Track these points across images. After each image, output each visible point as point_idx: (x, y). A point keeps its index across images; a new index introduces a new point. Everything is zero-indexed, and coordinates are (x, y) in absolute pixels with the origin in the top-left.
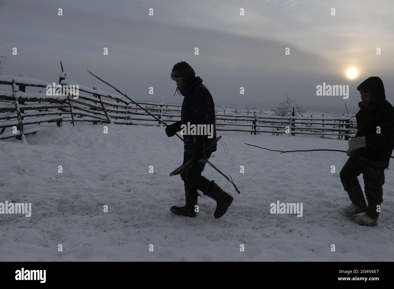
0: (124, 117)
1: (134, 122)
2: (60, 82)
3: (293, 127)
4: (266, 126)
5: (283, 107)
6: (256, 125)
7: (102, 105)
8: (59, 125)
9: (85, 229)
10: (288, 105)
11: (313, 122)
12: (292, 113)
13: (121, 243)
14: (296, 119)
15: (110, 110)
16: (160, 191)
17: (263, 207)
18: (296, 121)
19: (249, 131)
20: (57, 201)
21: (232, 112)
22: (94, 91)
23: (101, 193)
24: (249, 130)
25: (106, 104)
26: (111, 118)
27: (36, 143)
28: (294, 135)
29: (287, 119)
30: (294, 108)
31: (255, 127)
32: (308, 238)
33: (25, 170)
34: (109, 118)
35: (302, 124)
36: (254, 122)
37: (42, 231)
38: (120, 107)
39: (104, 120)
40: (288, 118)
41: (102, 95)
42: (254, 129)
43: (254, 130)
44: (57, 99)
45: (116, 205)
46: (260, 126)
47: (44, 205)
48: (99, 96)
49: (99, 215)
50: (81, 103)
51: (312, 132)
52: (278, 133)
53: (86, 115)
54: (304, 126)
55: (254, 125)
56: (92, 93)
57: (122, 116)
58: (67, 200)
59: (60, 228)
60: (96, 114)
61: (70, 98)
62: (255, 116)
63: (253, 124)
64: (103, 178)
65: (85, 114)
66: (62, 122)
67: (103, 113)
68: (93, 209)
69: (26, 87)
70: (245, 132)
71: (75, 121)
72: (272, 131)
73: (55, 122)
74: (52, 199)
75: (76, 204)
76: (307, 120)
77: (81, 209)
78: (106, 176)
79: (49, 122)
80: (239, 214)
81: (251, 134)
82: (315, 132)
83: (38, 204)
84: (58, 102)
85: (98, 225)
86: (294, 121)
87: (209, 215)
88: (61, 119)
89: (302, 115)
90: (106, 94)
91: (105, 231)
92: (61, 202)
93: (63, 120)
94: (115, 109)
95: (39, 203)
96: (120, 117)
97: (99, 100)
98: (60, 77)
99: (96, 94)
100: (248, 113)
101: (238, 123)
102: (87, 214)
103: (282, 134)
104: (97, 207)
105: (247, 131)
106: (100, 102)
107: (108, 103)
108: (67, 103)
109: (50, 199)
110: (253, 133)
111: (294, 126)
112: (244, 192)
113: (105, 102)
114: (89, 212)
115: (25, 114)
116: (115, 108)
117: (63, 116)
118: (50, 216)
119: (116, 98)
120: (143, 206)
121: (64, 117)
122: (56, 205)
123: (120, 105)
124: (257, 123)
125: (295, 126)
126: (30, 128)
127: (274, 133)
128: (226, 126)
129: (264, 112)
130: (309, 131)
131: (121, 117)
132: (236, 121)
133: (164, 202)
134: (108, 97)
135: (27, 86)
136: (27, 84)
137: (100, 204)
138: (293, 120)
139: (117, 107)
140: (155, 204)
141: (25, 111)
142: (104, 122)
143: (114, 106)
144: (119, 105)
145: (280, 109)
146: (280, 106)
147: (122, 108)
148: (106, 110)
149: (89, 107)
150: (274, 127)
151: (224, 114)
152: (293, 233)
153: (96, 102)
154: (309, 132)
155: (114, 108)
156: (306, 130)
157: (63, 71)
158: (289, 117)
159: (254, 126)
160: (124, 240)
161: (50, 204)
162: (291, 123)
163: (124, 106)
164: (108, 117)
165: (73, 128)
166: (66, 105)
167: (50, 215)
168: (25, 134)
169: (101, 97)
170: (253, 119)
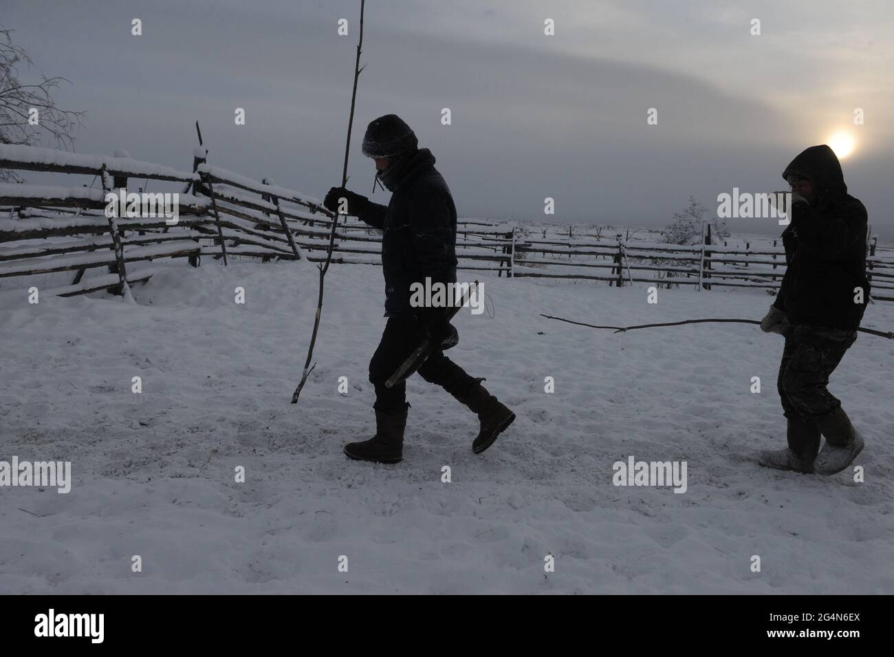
0: (324, 246)
1: (346, 256)
2: (195, 168)
3: (707, 270)
4: (643, 266)
5: (683, 223)
6: (621, 264)
7: (282, 220)
8: (193, 263)
9: (308, 481)
10: (694, 219)
11: (751, 258)
12: (704, 238)
13: (388, 512)
14: (715, 252)
15: (296, 230)
16: (443, 405)
17: (672, 443)
18: (714, 256)
19: (606, 279)
20: (234, 424)
21: (558, 234)
22: (265, 188)
23: (323, 409)
24: (604, 277)
25: (289, 216)
26: (302, 248)
27: (151, 302)
28: (710, 289)
29: (694, 252)
30: (709, 226)
31: (619, 269)
32: (782, 509)
33: (151, 360)
34: (298, 247)
35: (725, 264)
36: (618, 258)
37: (223, 484)
38: (318, 223)
39: (284, 251)
40: (696, 250)
41: (280, 197)
42: (618, 273)
43: (616, 276)
44: (190, 205)
45: (358, 433)
46: (631, 268)
47: (208, 433)
48: (275, 199)
49: (328, 453)
50: (239, 213)
51: (749, 283)
52: (669, 283)
53: (248, 241)
54: (729, 268)
55: (617, 264)
56: (261, 193)
57: (322, 244)
58: (255, 422)
59: (256, 478)
60: (268, 238)
61: (217, 204)
62: (621, 245)
63: (615, 262)
64: (317, 377)
65: (246, 239)
66: (201, 256)
67: (284, 237)
68: (312, 440)
69: (128, 178)
70: (595, 281)
71: (228, 253)
72: (657, 279)
73: (186, 255)
74: (222, 420)
75: (274, 430)
76: (736, 253)
77: (287, 441)
78: (322, 373)
79: (174, 255)
80: (622, 456)
81: (611, 285)
82: (754, 281)
83: (196, 430)
84: (193, 213)
85: (332, 475)
86: (710, 256)
87: (558, 458)
88: (199, 250)
89: (726, 243)
90: (290, 194)
91: (349, 486)
92: (242, 426)
93: (202, 251)
94: (307, 228)
95: (197, 428)
96: (317, 245)
97: (274, 207)
98: (195, 157)
99: (268, 193)
100: (598, 236)
101: (576, 259)
102: (301, 450)
103: (680, 285)
104: (320, 437)
105: (602, 279)
106: (277, 212)
107: (292, 214)
108: (210, 214)
109: (219, 421)
110: (615, 283)
111: (710, 268)
112: (626, 410)
113: (289, 213)
114: (305, 447)
115: (126, 238)
116: (308, 224)
117: (202, 242)
118: (227, 455)
119: (310, 203)
120: (417, 437)
121: (204, 246)
122: (233, 432)
123: (318, 219)
124: (625, 262)
125: (712, 267)
126: (135, 270)
127: (660, 284)
128: (548, 266)
129: (636, 235)
130: (741, 278)
131: (320, 246)
132: (570, 256)
133: (458, 430)
134: (292, 201)
135: (130, 177)
136: (130, 173)
137: (324, 432)
138: (708, 253)
139: (312, 223)
140: (439, 432)
141: (127, 233)
142: (283, 257)
143: (304, 222)
144: (315, 219)
145: (675, 227)
146: (675, 221)
147: (319, 225)
148: (290, 231)
149: (254, 224)
150: (661, 270)
151: (544, 240)
152: (747, 497)
153: (268, 212)
154: (742, 282)
155: (305, 224)
156: (733, 276)
157: (201, 143)
158: (697, 248)
159: (616, 267)
160: (393, 505)
161: (220, 429)
162: (702, 260)
163: (327, 221)
164: (296, 245)
165: (225, 269)
166: (209, 218)
167: (227, 452)
168: (128, 283)
169: (279, 200)
170: (616, 251)
